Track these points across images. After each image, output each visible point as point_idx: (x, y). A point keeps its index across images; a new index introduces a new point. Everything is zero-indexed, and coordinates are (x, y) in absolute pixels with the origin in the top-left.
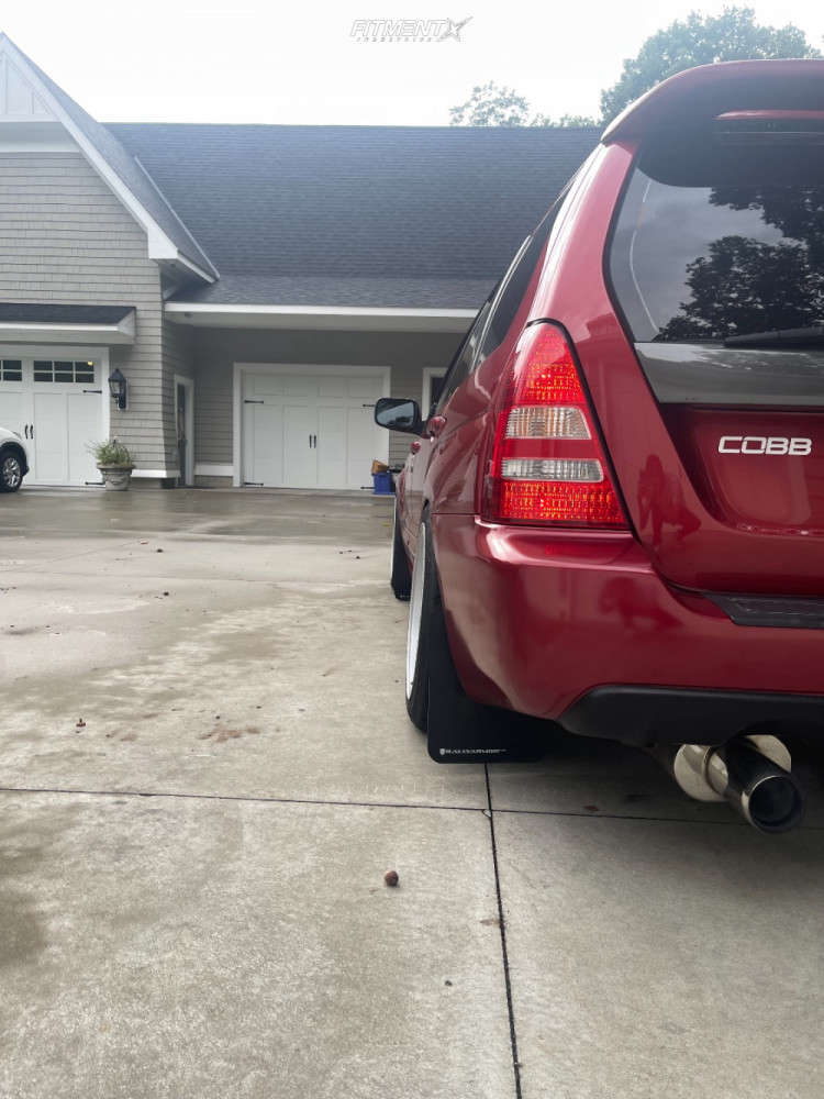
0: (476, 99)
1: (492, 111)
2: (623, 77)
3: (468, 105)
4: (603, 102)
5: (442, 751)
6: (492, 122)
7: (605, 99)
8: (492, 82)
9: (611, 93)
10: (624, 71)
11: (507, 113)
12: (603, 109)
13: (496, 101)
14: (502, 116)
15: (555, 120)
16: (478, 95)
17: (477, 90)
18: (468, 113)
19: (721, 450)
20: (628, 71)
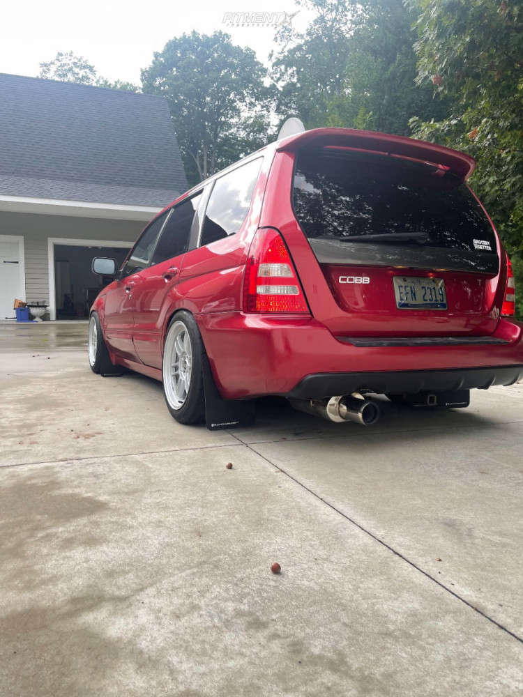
0: (58, 60)
1: (70, 70)
2: (154, 63)
3: (52, 63)
4: (142, 76)
5: (213, 425)
6: (70, 78)
7: (143, 74)
8: (72, 52)
9: (147, 71)
10: (154, 59)
11: (82, 73)
12: (142, 81)
13: (75, 63)
14: (78, 74)
15: (112, 82)
16: (60, 58)
17: (61, 54)
18: (53, 68)
19: (340, 281)
20: (156, 59)
